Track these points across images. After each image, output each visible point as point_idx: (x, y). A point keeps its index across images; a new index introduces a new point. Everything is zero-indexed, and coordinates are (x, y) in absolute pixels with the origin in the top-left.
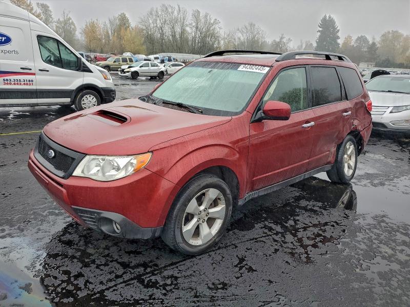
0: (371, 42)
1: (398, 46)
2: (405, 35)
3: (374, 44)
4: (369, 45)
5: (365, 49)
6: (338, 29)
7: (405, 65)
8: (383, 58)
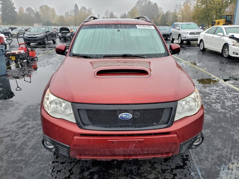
0: (35, 12)
1: (50, 14)
2: (51, 8)
3: (37, 12)
4: (35, 13)
5: (34, 16)
6: (13, 2)
7: (57, 24)
8: (45, 21)
